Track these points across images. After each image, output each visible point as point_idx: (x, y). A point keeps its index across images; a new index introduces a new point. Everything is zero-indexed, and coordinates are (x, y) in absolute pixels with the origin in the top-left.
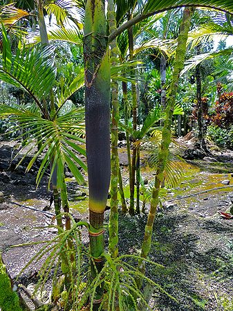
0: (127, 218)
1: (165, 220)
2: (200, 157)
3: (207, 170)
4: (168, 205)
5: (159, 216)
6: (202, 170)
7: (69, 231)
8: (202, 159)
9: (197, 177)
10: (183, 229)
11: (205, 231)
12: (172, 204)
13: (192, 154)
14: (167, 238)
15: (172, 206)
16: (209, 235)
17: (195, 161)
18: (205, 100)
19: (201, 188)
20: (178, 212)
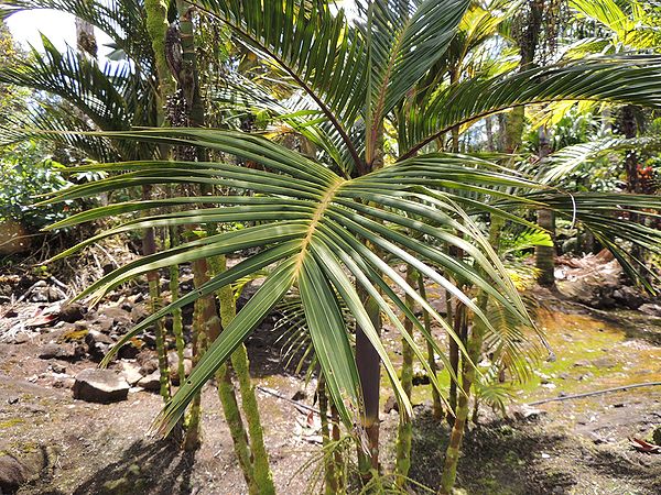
0: (443, 430)
1: (517, 441)
2: (632, 304)
3: (641, 336)
4: (528, 412)
5: (505, 433)
6: (629, 337)
7: (337, 443)
8: (635, 309)
9: (615, 352)
10: (548, 462)
11: (592, 470)
12: (537, 412)
13: (612, 297)
14: (514, 476)
15: (536, 415)
16: (597, 480)
17: (618, 314)
18: (649, 173)
19: (618, 378)
20: (546, 428)
